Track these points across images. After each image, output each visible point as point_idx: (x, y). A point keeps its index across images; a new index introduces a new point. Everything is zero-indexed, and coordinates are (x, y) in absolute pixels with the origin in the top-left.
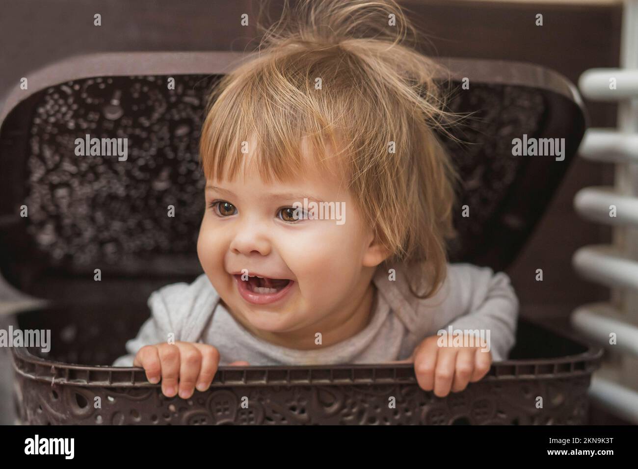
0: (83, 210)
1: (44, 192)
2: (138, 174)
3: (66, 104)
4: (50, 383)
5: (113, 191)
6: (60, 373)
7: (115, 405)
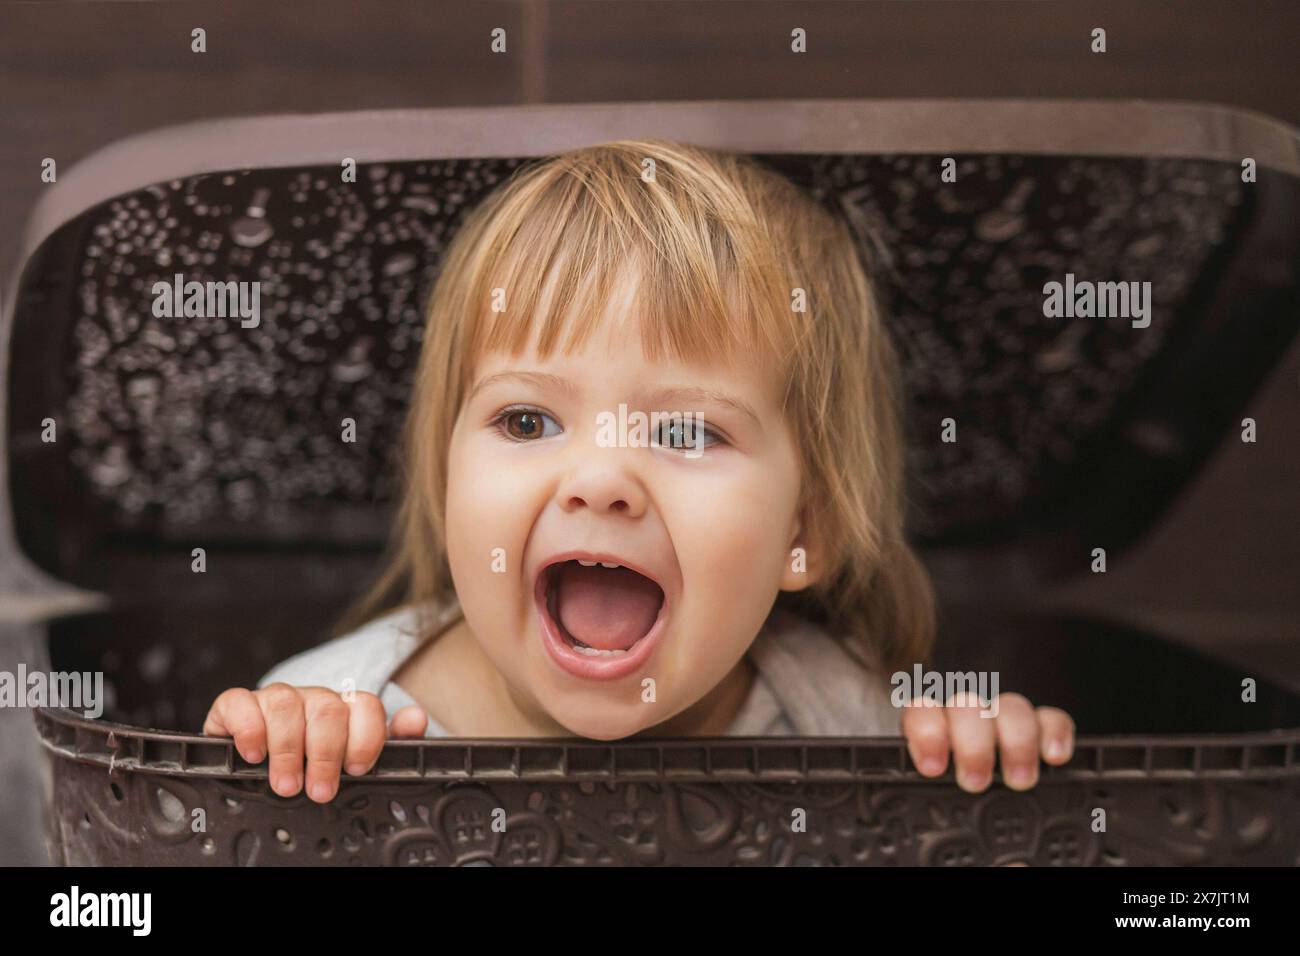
0: (185, 419)
1: (106, 386)
2: (300, 350)
3: (154, 217)
4: (106, 768)
5: (247, 384)
6: (126, 747)
7: (241, 816)
